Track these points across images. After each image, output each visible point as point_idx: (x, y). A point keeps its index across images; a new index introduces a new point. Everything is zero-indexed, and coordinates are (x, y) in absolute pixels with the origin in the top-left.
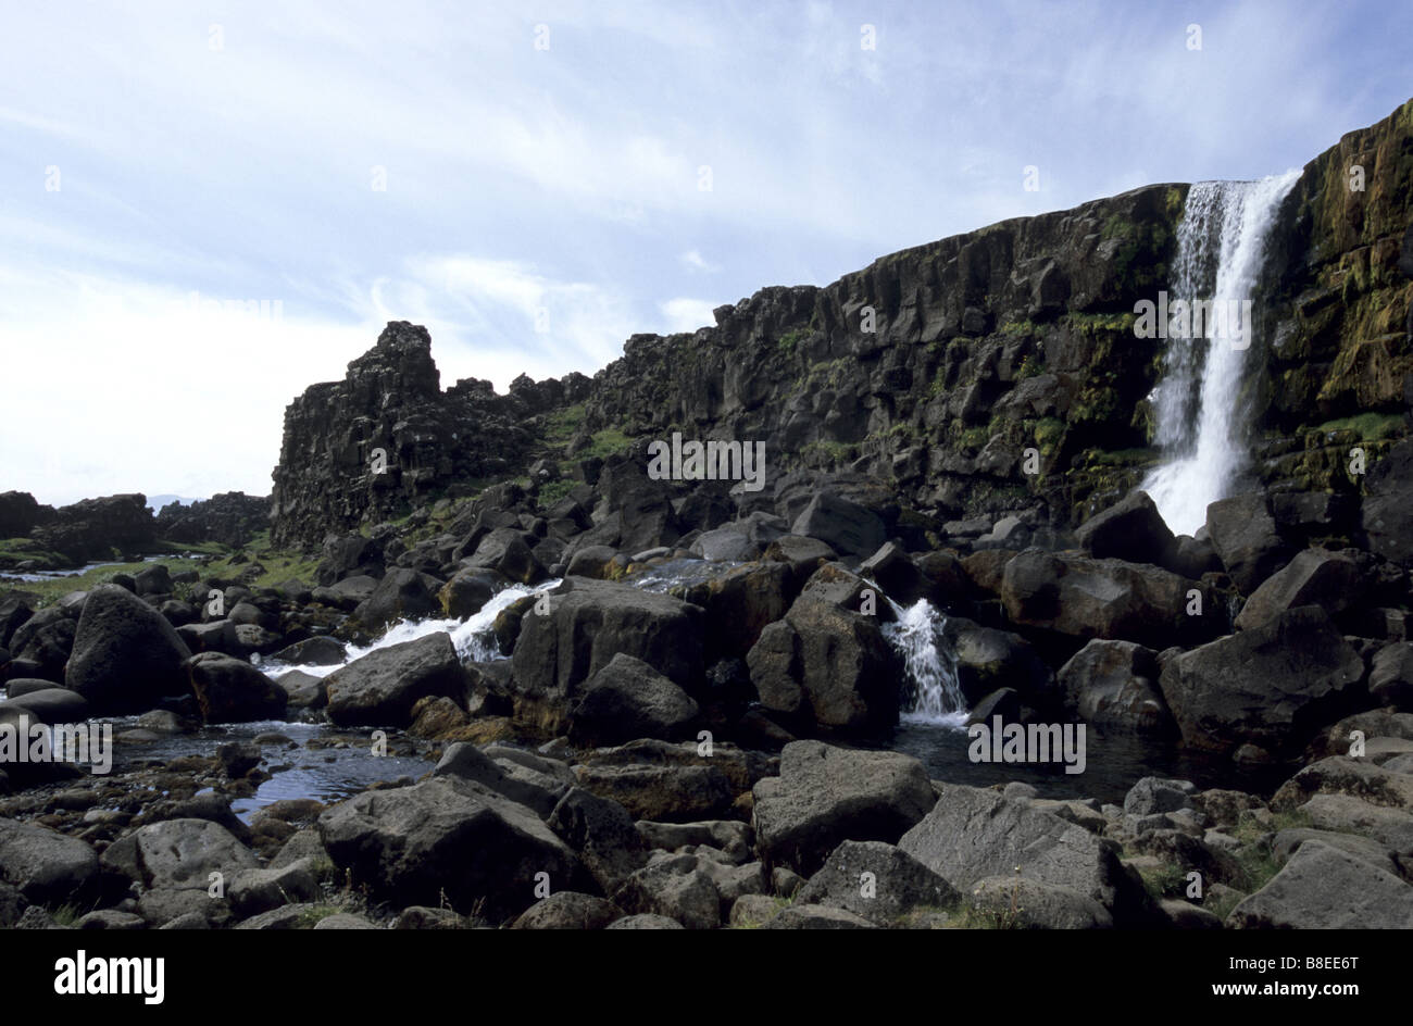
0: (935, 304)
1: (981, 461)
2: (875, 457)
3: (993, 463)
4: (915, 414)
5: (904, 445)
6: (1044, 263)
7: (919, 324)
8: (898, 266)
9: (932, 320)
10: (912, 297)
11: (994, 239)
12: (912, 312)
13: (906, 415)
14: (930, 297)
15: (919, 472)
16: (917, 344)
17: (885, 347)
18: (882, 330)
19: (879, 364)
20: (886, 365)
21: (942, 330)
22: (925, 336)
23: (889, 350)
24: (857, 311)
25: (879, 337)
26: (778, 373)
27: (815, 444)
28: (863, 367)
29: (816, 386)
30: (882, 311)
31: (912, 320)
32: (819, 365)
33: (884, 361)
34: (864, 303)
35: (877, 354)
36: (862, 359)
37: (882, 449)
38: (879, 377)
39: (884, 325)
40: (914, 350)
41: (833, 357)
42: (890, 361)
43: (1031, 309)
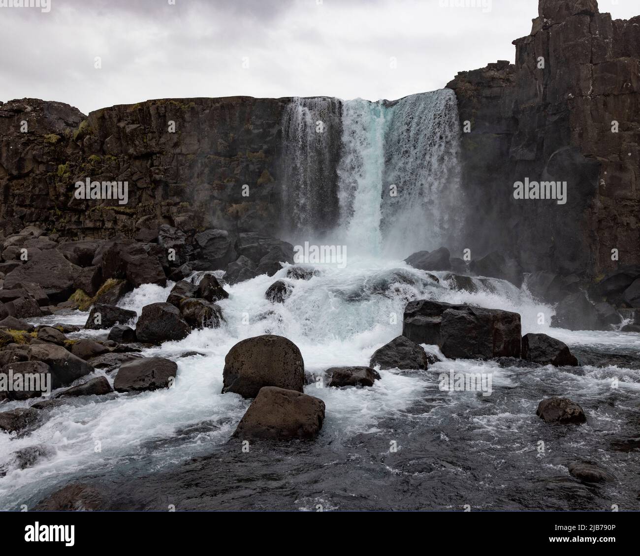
1: (243, 223)
2: (154, 217)
4: (183, 195)
5: (178, 212)
6: (274, 124)
8: (165, 107)
9: (189, 142)
12: (176, 136)
13: (177, 194)
16: (179, 154)
17: (155, 154)
18: (153, 143)
19: (150, 162)
20: (157, 164)
21: (198, 149)
22: (184, 151)
23: (158, 155)
24: (135, 129)
25: (151, 146)
26: (44, 157)
27: (98, 207)
28: (137, 163)
29: (93, 170)
30: (153, 132)
31: (175, 141)
32: (93, 157)
33: (155, 161)
34: (139, 125)
35: (148, 156)
36: (137, 158)
37: (158, 212)
38: (157, 171)
39: (154, 140)
40: (177, 157)
41: (104, 153)
42: (160, 162)
43: (265, 147)
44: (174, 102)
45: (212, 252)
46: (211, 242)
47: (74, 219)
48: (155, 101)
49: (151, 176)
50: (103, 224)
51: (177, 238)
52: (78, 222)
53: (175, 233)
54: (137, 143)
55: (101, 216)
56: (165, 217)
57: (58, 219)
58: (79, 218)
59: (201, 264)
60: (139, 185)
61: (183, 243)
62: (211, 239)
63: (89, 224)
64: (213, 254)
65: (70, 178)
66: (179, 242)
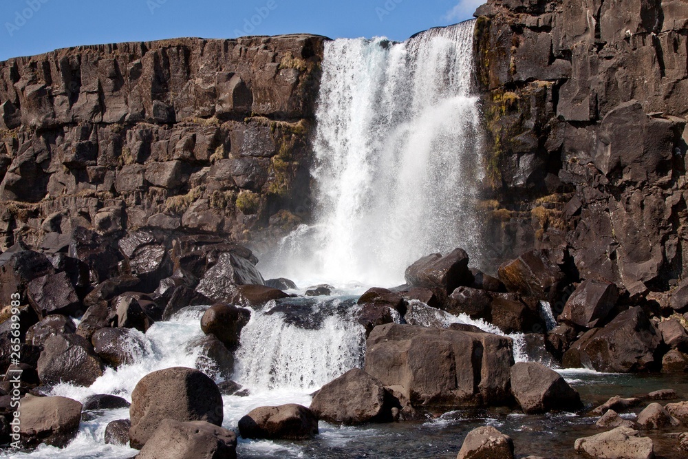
0: (115, 94)
1: (189, 219)
2: (66, 214)
3: (201, 220)
4: (106, 180)
5: (100, 206)
6: (230, 76)
7: (101, 108)
8: (79, 57)
9: (113, 106)
10: (94, 85)
11: (174, 50)
12: (95, 98)
13: (98, 180)
14: (112, 87)
15: (121, 227)
16: (100, 123)
17: (67, 124)
19: (59, 137)
20: (69, 139)
21: (125, 115)
22: (107, 118)
23: (70, 126)
24: (38, 91)
25: (60, 115)
30: (64, 94)
31: (94, 104)
33: (66, 135)
34: (43, 85)
35: (56, 128)
36: (41, 131)
37: (72, 207)
38: (69, 149)
40: (96, 128)
42: (72, 135)
43: (218, 109)
46: (140, 250)
49: (61, 156)
54: (41, 110)
62: (140, 246)
64: (142, 266)
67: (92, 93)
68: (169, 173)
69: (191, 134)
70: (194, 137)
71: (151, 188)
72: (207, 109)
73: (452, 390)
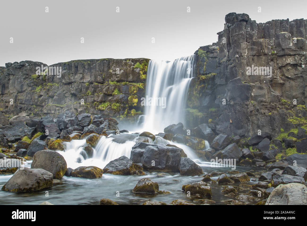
0: (87, 74)
1: (105, 112)
2: (70, 109)
3: (109, 112)
5: (81, 106)
6: (120, 70)
9: (86, 77)
10: (81, 71)
14: (86, 72)
16: (83, 82)
17: (73, 82)
18: (72, 78)
19: (71, 86)
20: (73, 87)
21: (90, 80)
22: (85, 81)
23: (74, 83)
24: (65, 72)
25: (71, 80)
26: (31, 84)
27: (49, 104)
28: (66, 86)
29: (49, 89)
30: (73, 74)
31: (81, 77)
32: (49, 84)
33: (73, 86)
34: (67, 71)
35: (70, 83)
36: (66, 84)
37: (72, 107)
38: (73, 90)
39: (73, 77)
40: (81, 84)
41: (54, 82)
42: (75, 86)
43: (116, 79)
44: (81, 61)
45: (84, 123)
46: (83, 119)
47: (40, 109)
48: (74, 61)
49: (70, 92)
50: (51, 111)
51: (71, 117)
52: (42, 111)
53: (71, 115)
54: (66, 78)
55: (50, 108)
56: (75, 109)
57: (34, 109)
58: (42, 109)
59: (78, 127)
60: (66, 95)
61: (74, 119)
62: (83, 117)
63: (46, 112)
64: (83, 124)
65: (40, 92)
66: (72, 119)
67: (81, 74)
68: (101, 98)
69: (108, 86)
70: (109, 87)
71: (95, 102)
72: (113, 79)
73: (158, 165)
